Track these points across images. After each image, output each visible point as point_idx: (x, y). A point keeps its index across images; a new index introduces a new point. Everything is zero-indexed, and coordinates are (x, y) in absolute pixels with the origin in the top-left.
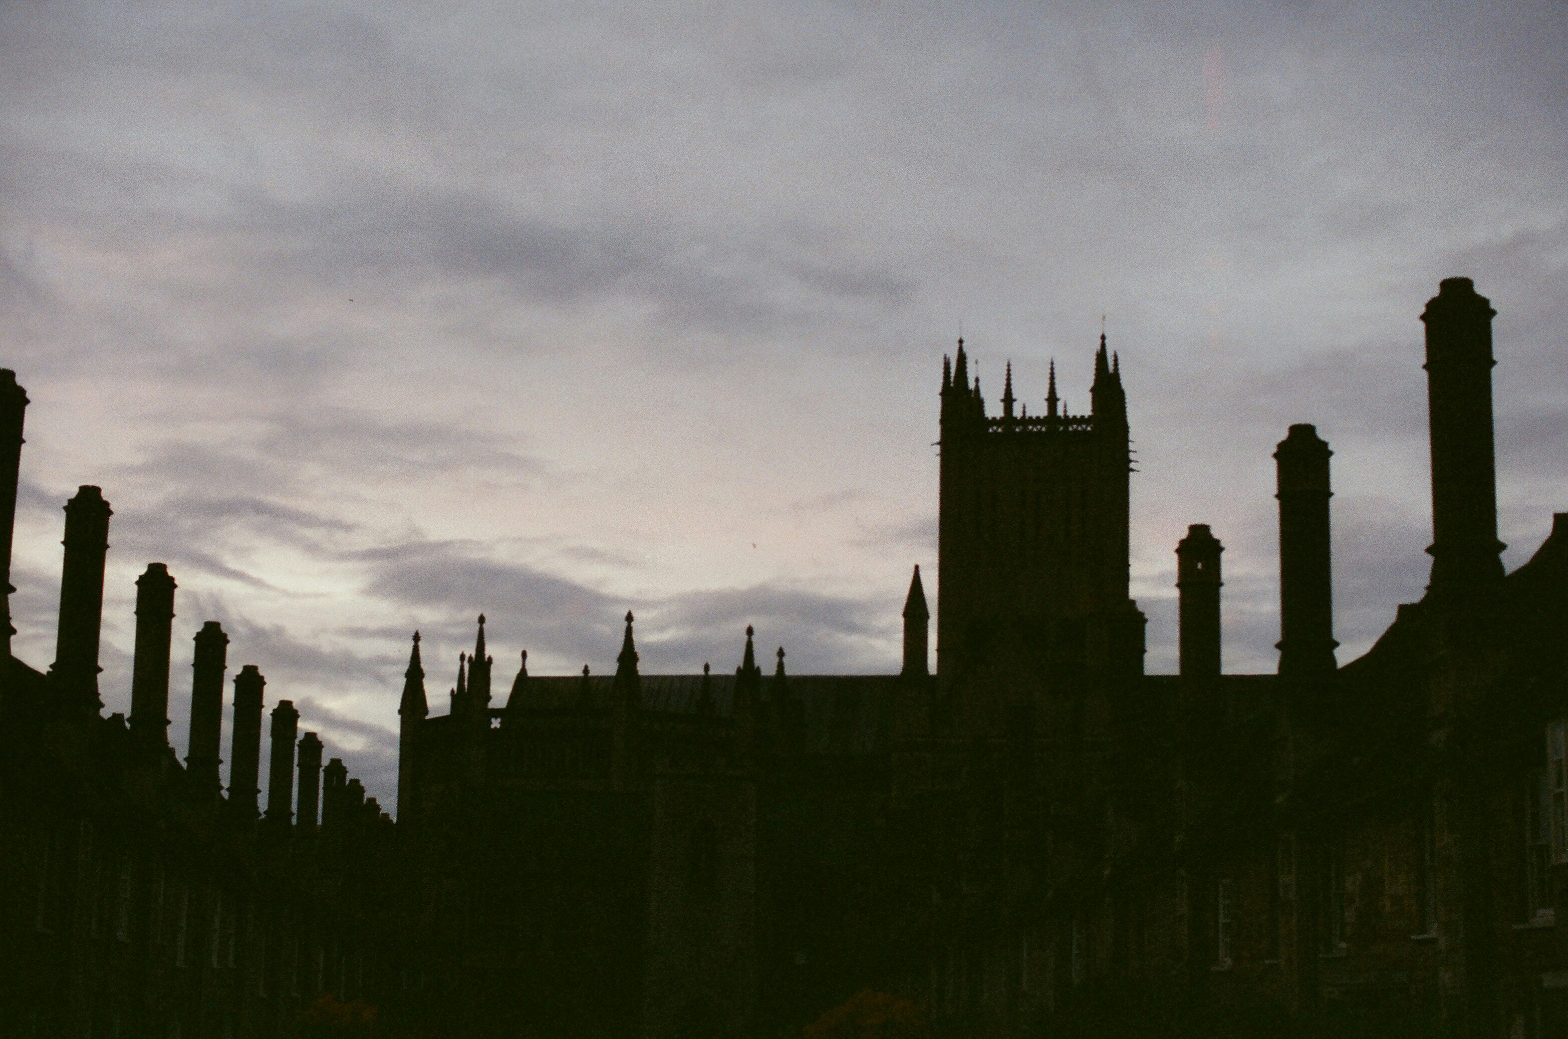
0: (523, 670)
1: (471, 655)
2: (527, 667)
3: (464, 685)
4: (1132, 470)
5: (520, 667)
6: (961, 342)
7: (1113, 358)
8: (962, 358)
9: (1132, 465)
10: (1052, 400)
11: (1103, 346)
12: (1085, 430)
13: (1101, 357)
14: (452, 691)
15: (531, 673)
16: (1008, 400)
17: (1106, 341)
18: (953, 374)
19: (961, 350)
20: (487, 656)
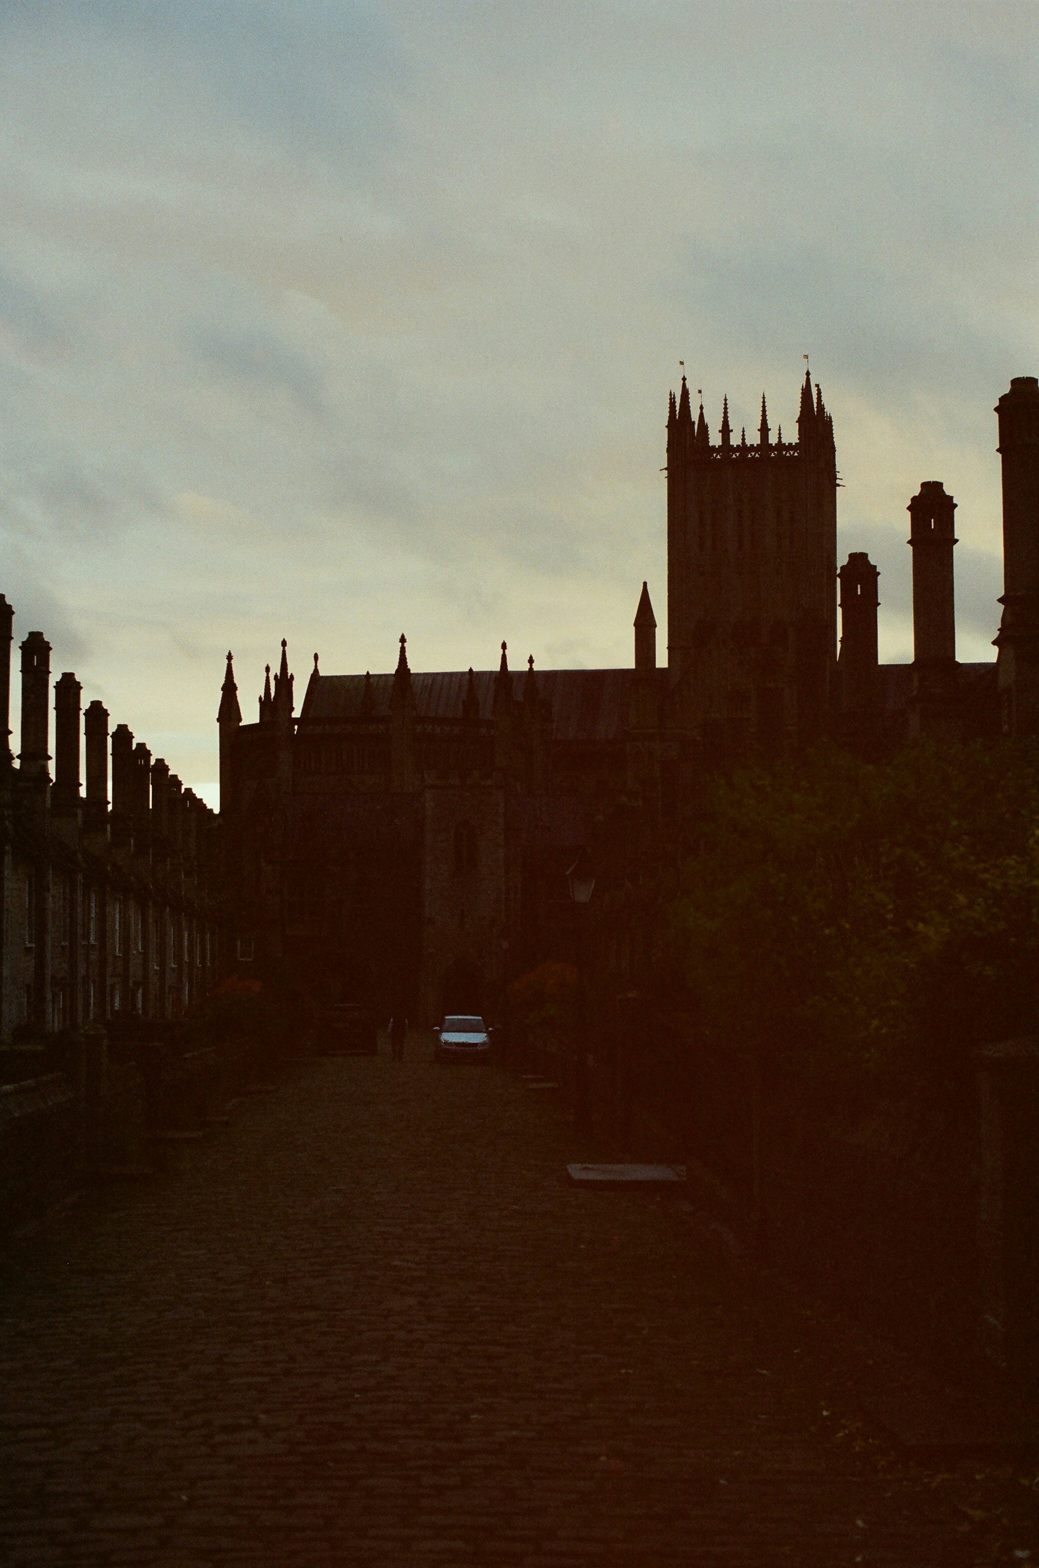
0: (316, 670)
1: (276, 674)
2: (318, 668)
3: (270, 694)
4: (839, 485)
5: (314, 668)
6: (684, 379)
7: (817, 392)
8: (685, 393)
9: (838, 482)
10: (764, 429)
11: (808, 380)
12: (792, 456)
13: (806, 392)
14: (260, 698)
15: (322, 673)
16: (726, 431)
17: (810, 377)
18: (678, 408)
19: (684, 385)
20: (289, 675)
